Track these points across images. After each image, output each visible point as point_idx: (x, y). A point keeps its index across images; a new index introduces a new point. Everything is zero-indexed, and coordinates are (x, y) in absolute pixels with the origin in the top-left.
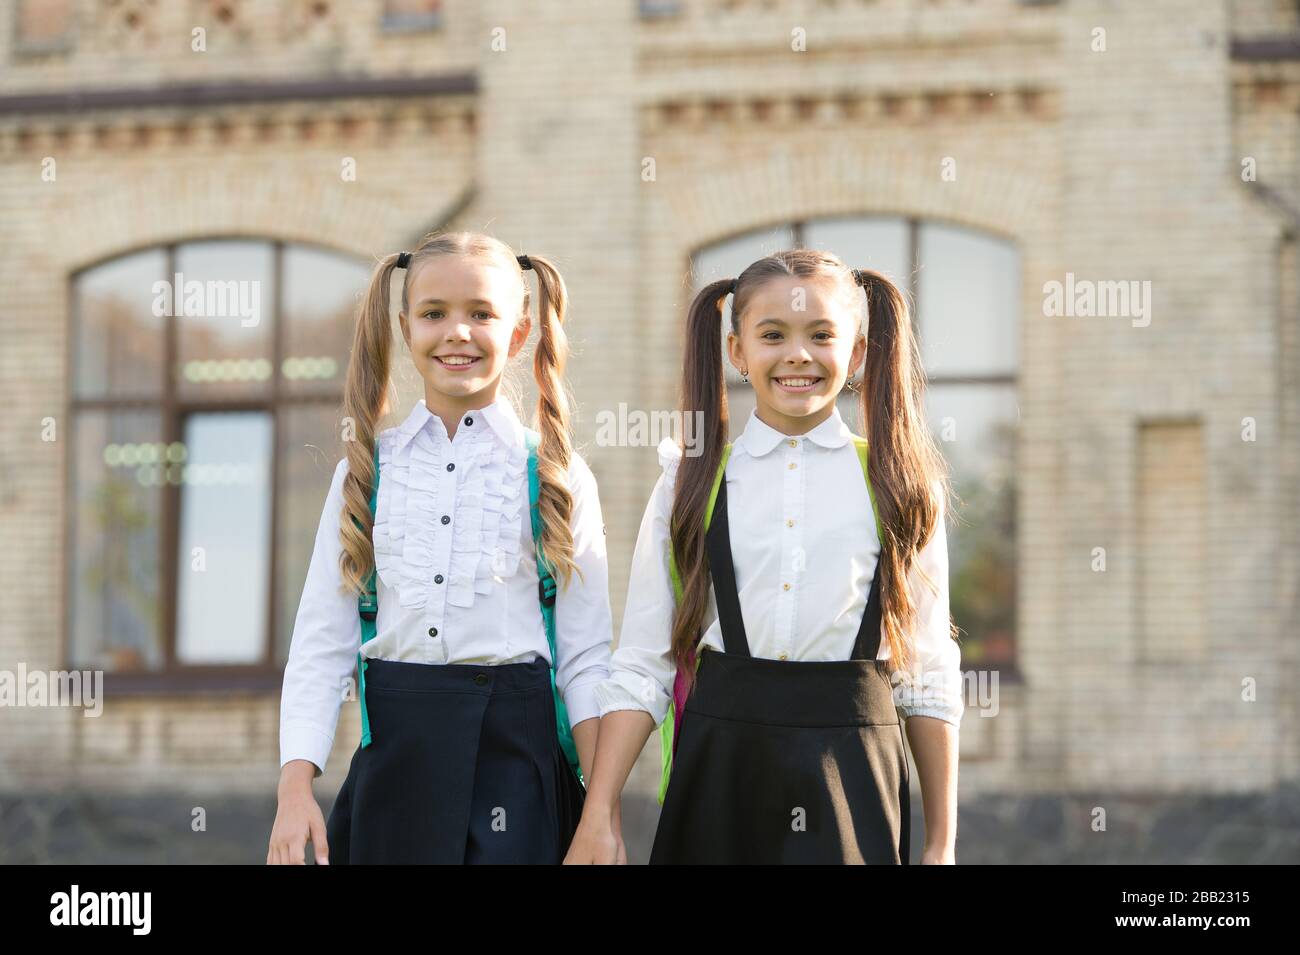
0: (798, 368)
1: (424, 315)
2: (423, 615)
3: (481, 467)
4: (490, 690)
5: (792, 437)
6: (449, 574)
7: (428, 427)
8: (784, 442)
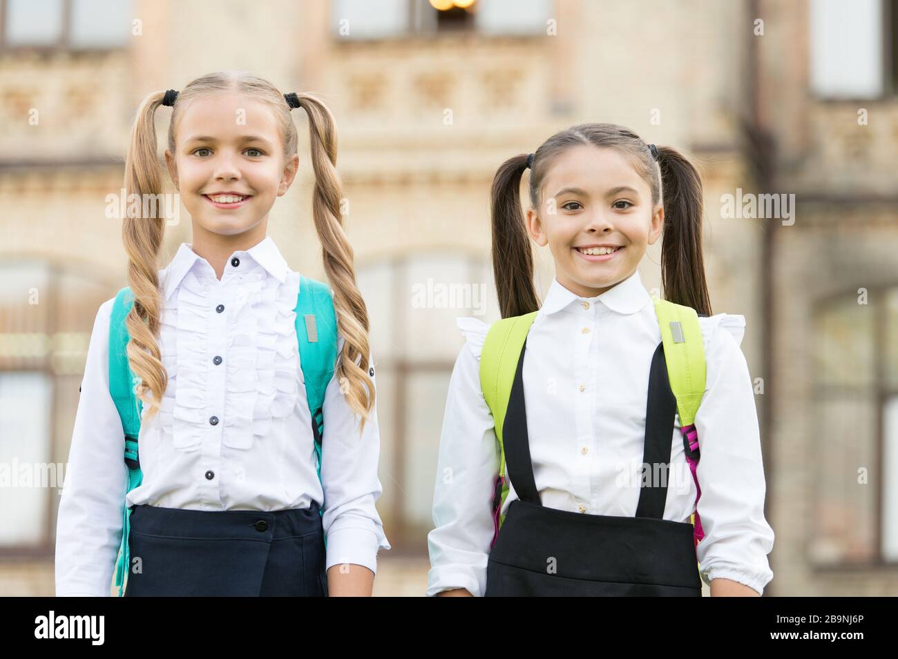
0: (600, 235)
1: (193, 152)
2: (198, 458)
3: (253, 307)
4: (271, 536)
5: (585, 299)
6: (225, 415)
7: (195, 269)
8: (576, 301)
